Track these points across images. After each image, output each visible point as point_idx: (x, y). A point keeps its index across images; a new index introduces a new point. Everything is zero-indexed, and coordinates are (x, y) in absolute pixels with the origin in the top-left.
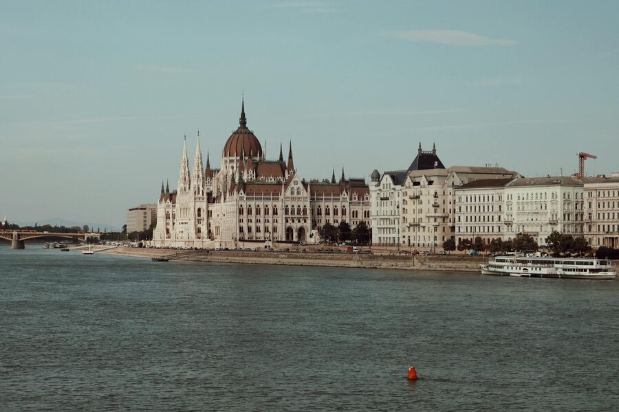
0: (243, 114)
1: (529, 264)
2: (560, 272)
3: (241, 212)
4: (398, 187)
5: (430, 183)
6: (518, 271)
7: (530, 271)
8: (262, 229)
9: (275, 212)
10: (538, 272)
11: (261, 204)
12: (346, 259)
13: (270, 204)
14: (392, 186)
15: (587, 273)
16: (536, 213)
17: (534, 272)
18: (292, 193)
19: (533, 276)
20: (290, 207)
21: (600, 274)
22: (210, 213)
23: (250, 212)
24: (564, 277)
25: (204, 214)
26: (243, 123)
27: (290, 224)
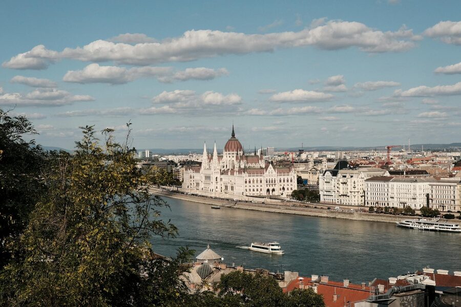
0: (233, 131)
1: (422, 224)
2: (438, 229)
3: (246, 182)
4: (334, 177)
5: (352, 177)
6: (418, 227)
7: (424, 228)
8: (255, 190)
9: (261, 182)
10: (427, 228)
12: (319, 212)
13: (259, 178)
14: (331, 177)
15: (450, 230)
16: (406, 194)
17: (426, 228)
18: (269, 173)
19: (425, 230)
20: (268, 180)
21: (456, 230)
22: (221, 179)
23: (250, 182)
24: (440, 231)
25: (219, 180)
26: (233, 135)
27: (268, 187)
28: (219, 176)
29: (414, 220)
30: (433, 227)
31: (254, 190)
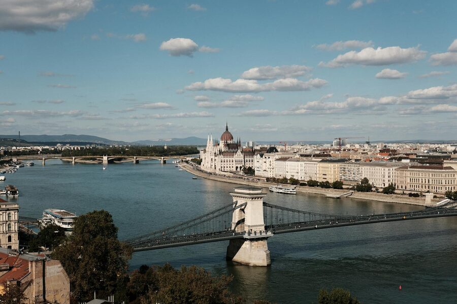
0: (227, 126)
1: (278, 189)
3: (222, 162)
4: (261, 158)
5: (269, 158)
6: (275, 191)
8: (228, 167)
9: (233, 161)
11: (228, 159)
18: (238, 155)
19: (278, 192)
20: (237, 160)
21: (292, 193)
22: (215, 160)
23: (224, 162)
24: (284, 193)
25: (213, 160)
26: (227, 129)
27: (237, 165)
28: (213, 157)
29: (275, 186)
30: (281, 191)
31: (230, 167)
